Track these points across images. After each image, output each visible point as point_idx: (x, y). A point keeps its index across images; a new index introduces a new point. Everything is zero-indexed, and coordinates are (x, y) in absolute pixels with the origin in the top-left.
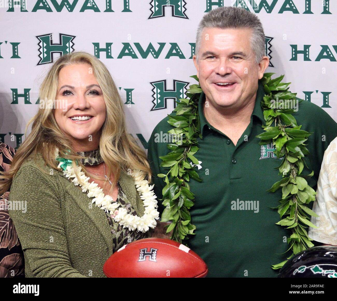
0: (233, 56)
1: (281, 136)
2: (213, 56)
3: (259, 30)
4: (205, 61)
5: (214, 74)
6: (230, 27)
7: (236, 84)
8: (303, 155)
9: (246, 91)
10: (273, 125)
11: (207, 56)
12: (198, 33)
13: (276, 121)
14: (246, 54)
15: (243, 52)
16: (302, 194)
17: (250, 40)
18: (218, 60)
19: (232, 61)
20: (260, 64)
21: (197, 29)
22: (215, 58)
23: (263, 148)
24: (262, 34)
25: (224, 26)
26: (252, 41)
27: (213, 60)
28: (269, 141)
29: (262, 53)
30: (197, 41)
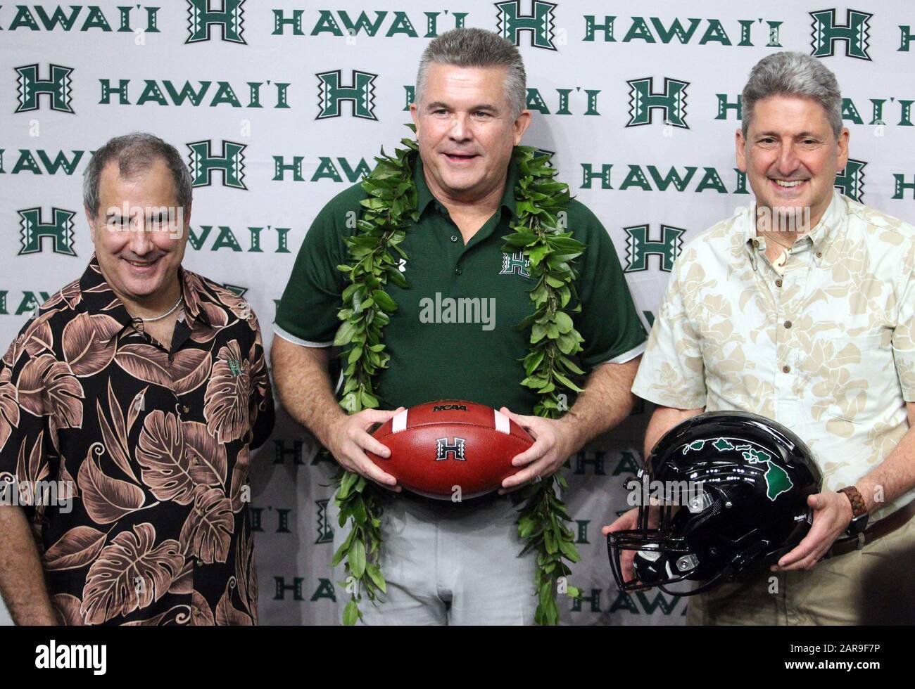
0: (477, 111)
1: (539, 244)
2: (444, 109)
3: (518, 68)
4: (431, 116)
5: (446, 140)
6: (473, 65)
7: (477, 158)
8: (574, 277)
9: (493, 170)
10: (527, 224)
11: (434, 109)
12: (420, 71)
13: (532, 221)
14: (498, 107)
15: (493, 106)
16: (564, 339)
17: (504, 85)
18: (453, 116)
19: (475, 120)
20: (516, 123)
21: (418, 63)
22: (447, 113)
23: (506, 258)
24: (523, 74)
25: (463, 64)
26: (508, 88)
27: (445, 116)
28: (518, 249)
29: (521, 105)
30: (419, 83)
